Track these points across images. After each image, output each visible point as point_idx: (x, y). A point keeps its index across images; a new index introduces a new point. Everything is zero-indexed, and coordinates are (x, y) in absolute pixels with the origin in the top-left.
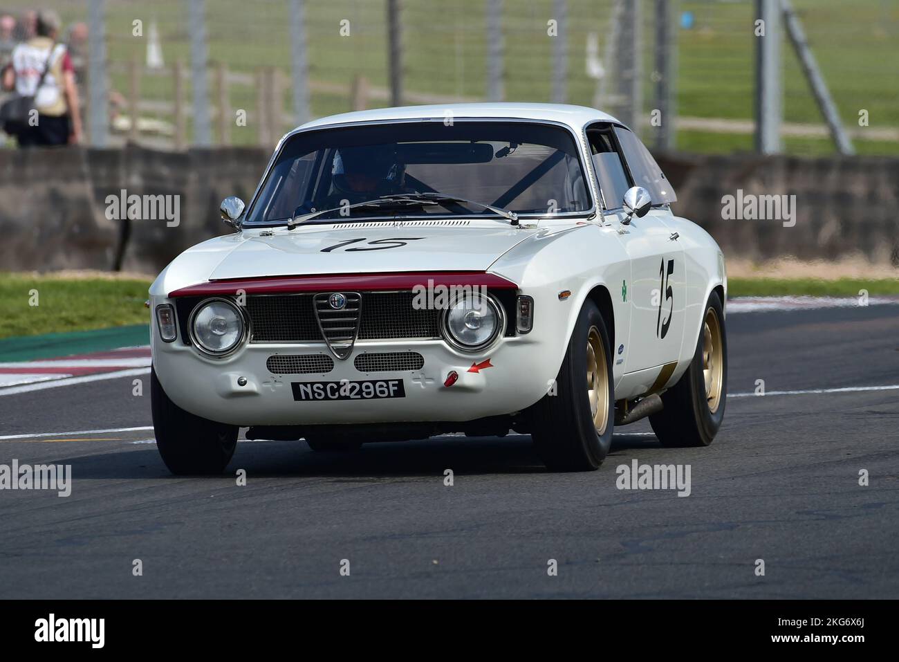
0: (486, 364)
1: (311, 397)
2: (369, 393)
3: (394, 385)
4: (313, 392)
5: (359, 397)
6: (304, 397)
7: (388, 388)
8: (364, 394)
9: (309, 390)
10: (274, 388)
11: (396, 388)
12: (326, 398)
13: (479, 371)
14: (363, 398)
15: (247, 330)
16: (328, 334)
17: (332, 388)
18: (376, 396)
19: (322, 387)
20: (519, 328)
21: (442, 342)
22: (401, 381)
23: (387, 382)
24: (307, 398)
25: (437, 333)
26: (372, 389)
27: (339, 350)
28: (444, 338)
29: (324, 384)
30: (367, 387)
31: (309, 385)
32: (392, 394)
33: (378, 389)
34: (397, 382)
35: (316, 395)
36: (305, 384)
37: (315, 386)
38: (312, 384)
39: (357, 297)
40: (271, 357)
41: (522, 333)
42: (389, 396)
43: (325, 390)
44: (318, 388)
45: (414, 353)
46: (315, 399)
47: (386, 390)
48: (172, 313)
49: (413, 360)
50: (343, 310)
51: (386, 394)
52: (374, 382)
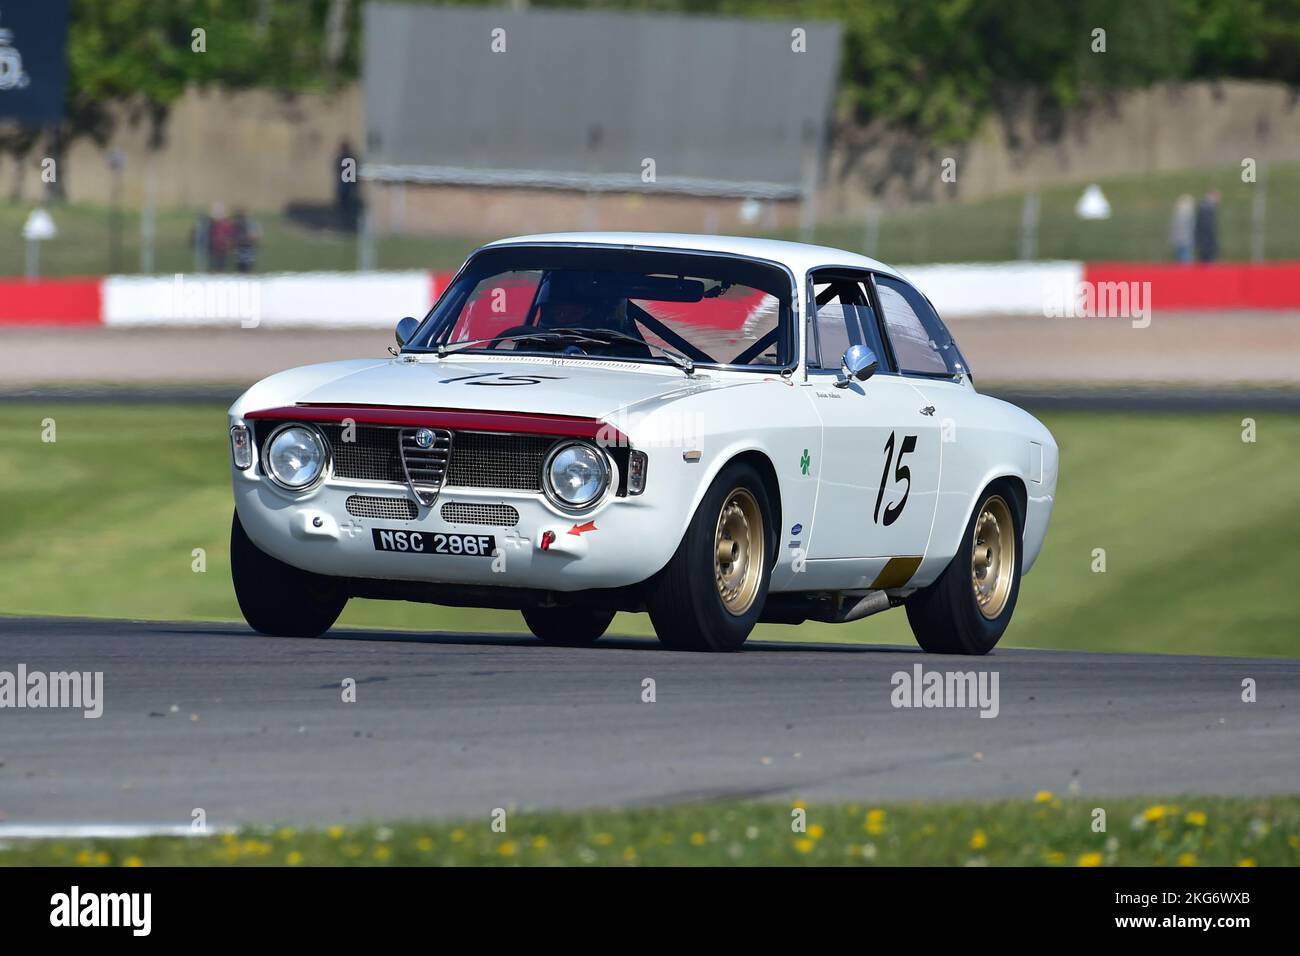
0: (589, 526)
1: (393, 548)
2: (456, 548)
3: (484, 542)
4: (396, 542)
5: (446, 551)
6: (385, 547)
7: (477, 544)
8: (451, 548)
9: (391, 539)
10: (354, 533)
11: (486, 546)
12: (410, 550)
13: (581, 533)
14: (450, 553)
15: (328, 463)
16: (413, 475)
17: (416, 538)
18: (464, 553)
19: (405, 536)
20: (630, 488)
21: (542, 498)
22: (492, 538)
23: (476, 537)
24: (389, 548)
25: (538, 485)
26: (459, 544)
27: (423, 495)
28: (544, 493)
29: (409, 533)
30: (455, 542)
31: (390, 533)
32: (482, 552)
33: (467, 545)
34: (487, 539)
35: (398, 545)
36: (387, 531)
37: (398, 534)
38: (394, 532)
39: (448, 436)
40: (351, 497)
41: (632, 493)
42: (479, 554)
43: (408, 540)
44: (401, 537)
45: (508, 507)
46: (397, 550)
47: (475, 546)
48: (248, 436)
49: (507, 515)
50: (431, 448)
51: (476, 551)
52: (462, 537)
